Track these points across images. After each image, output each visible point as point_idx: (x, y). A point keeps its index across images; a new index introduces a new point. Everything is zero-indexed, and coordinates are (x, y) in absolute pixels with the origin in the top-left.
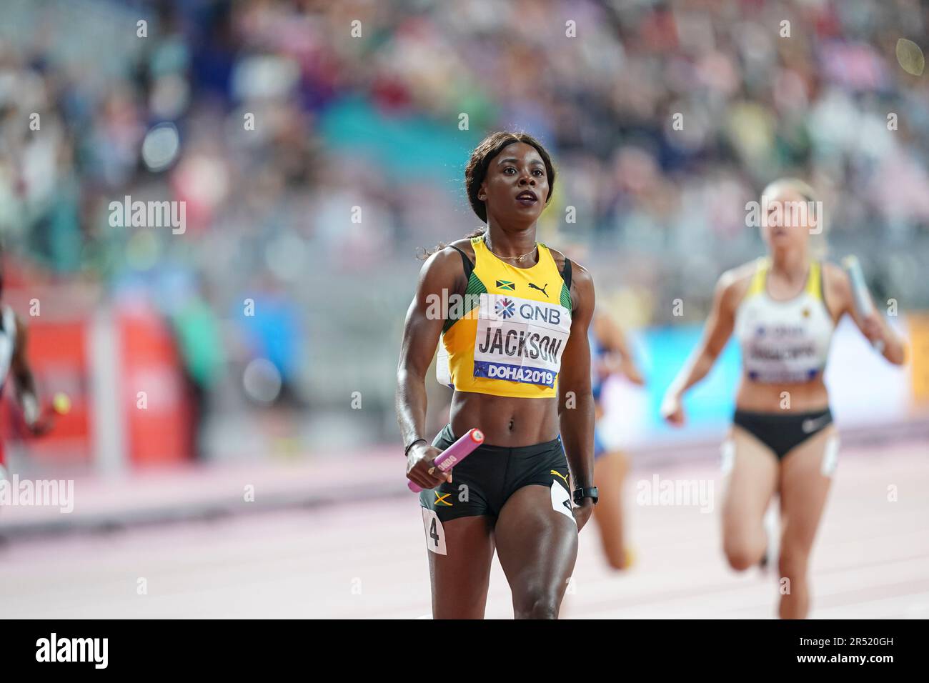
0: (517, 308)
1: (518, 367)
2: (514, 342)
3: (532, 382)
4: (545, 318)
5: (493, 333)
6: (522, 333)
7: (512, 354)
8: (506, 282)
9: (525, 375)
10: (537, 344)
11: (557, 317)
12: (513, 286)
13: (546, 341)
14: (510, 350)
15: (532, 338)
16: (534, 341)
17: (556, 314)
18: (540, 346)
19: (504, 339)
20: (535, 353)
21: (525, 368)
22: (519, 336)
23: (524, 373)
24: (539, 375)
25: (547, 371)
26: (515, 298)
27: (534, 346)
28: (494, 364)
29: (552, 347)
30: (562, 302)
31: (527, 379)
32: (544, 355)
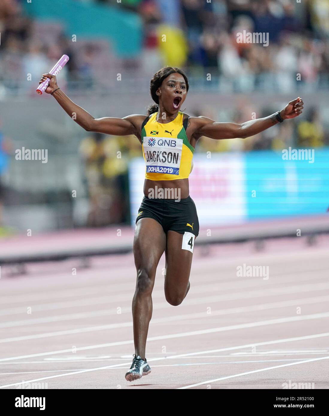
0: (157, 142)
1: (157, 166)
2: (156, 156)
3: (164, 173)
4: (169, 145)
5: (149, 153)
6: (158, 152)
7: (155, 161)
8: (155, 131)
9: (160, 170)
10: (166, 156)
11: (175, 144)
13: (170, 154)
15: (163, 154)
17: (174, 142)
18: (168, 157)
19: (153, 155)
20: (164, 160)
21: (160, 167)
22: (157, 153)
23: (160, 169)
24: (166, 169)
25: (170, 168)
26: (156, 138)
27: (164, 157)
28: (150, 166)
29: (175, 157)
30: (179, 137)
31: (161, 171)
32: (170, 161)
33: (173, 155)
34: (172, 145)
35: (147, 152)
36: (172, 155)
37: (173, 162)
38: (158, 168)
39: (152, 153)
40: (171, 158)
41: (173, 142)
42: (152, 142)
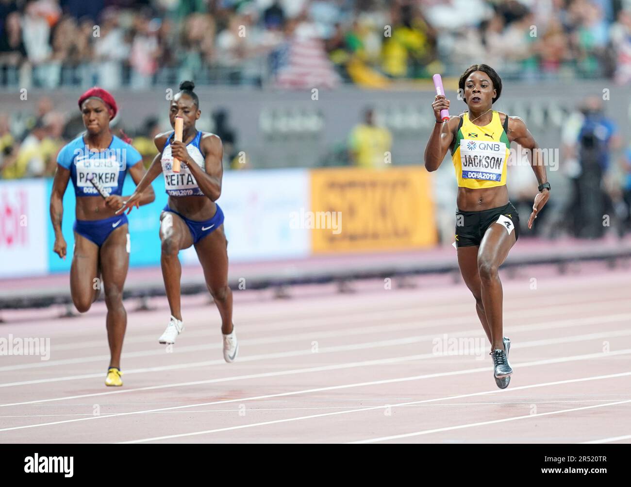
0: (477, 145)
1: (479, 172)
2: (477, 161)
3: (486, 179)
4: (492, 149)
5: (467, 157)
6: (480, 156)
7: (477, 166)
8: (473, 134)
9: (483, 176)
10: (489, 161)
11: (498, 148)
12: (476, 136)
13: (493, 159)
14: (476, 164)
15: (486, 158)
16: (487, 160)
18: (491, 162)
19: (473, 160)
20: (487, 165)
21: (482, 173)
22: (479, 158)
24: (489, 176)
25: (493, 174)
26: (477, 141)
27: (487, 162)
28: (470, 172)
29: (498, 162)
30: (501, 140)
31: (484, 178)
32: (492, 166)
33: (496, 160)
34: (496, 149)
35: (465, 156)
36: (494, 160)
37: (496, 168)
38: (480, 174)
39: (472, 157)
40: (494, 163)
41: (496, 146)
42: (472, 146)
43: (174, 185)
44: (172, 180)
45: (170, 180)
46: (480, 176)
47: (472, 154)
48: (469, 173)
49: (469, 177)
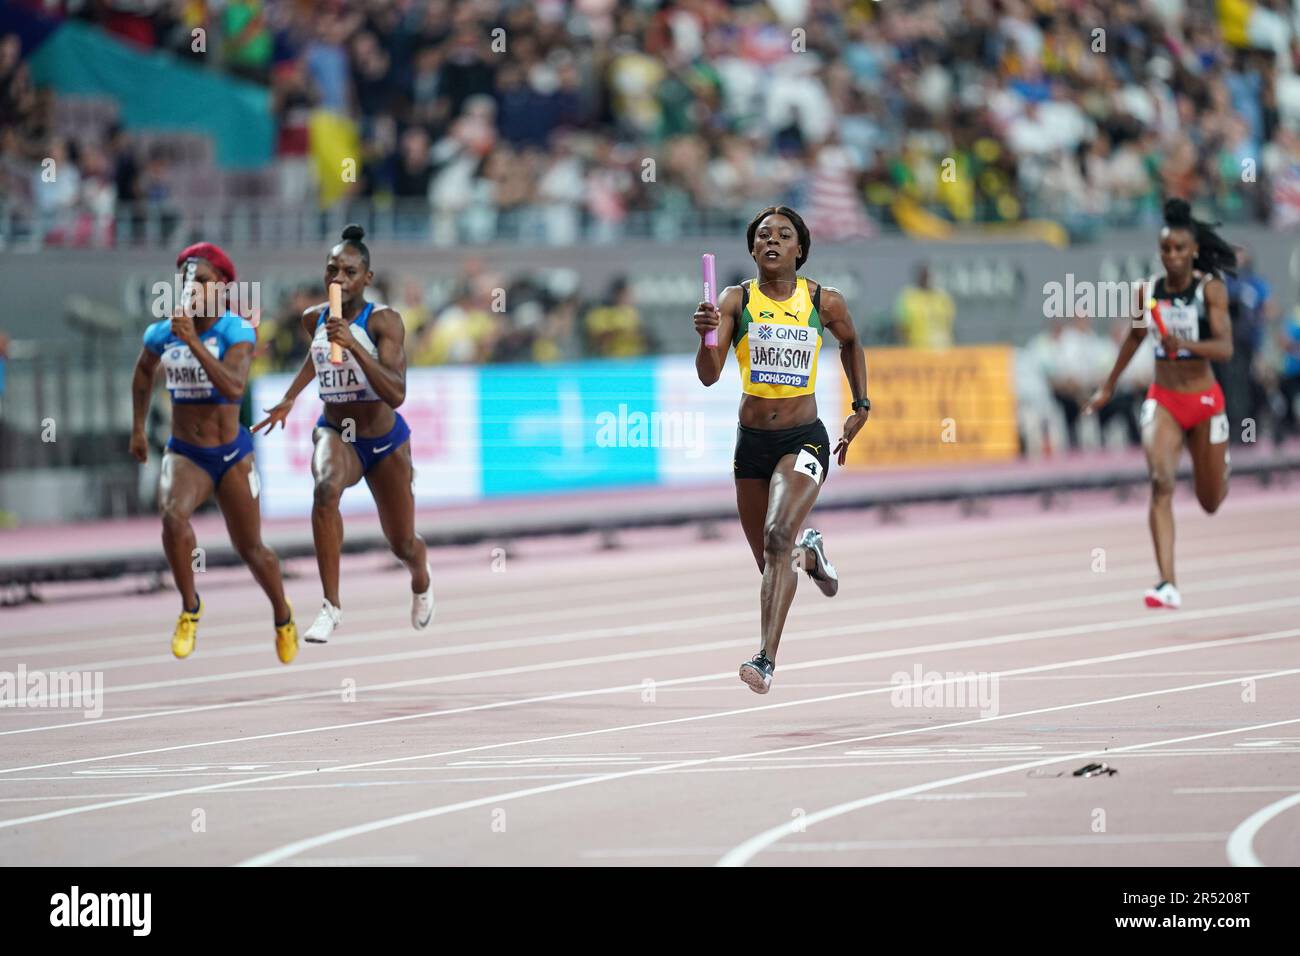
0: (774, 331)
1: (776, 373)
2: (773, 356)
3: (786, 384)
4: (795, 338)
5: (759, 349)
6: (778, 349)
7: (772, 364)
8: (767, 313)
9: (781, 379)
10: (791, 356)
11: (805, 336)
12: (772, 315)
13: (798, 353)
14: (772, 361)
15: (786, 352)
16: (788, 354)
17: (804, 334)
18: (794, 357)
19: (767, 354)
20: (787, 362)
21: (781, 374)
22: (776, 352)
23: (780, 377)
24: (790, 379)
25: (796, 376)
26: (773, 324)
27: (788, 358)
28: (763, 372)
29: (804, 357)
30: (811, 324)
31: (782, 381)
32: (796, 364)
33: (802, 354)
34: (802, 337)
35: (756, 347)
36: (799, 355)
37: (801, 367)
38: (778, 375)
39: (766, 350)
40: (799, 359)
41: (802, 333)
42: (765, 332)
43: (329, 386)
44: (326, 379)
45: (323, 379)
46: (777, 379)
47: (767, 344)
48: (761, 374)
49: (760, 380)
